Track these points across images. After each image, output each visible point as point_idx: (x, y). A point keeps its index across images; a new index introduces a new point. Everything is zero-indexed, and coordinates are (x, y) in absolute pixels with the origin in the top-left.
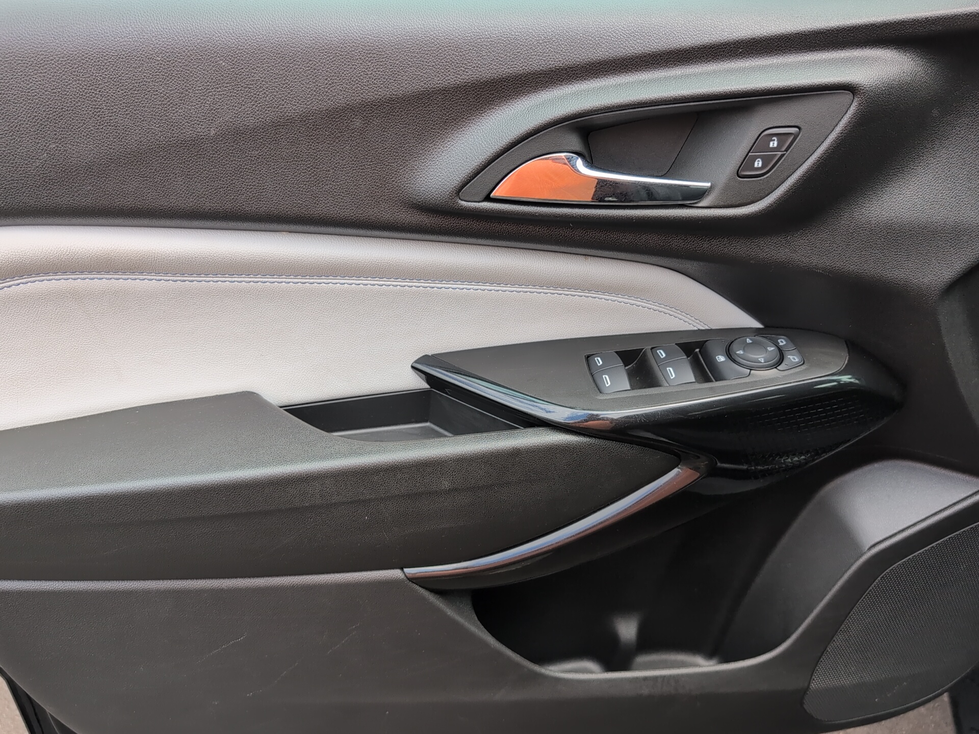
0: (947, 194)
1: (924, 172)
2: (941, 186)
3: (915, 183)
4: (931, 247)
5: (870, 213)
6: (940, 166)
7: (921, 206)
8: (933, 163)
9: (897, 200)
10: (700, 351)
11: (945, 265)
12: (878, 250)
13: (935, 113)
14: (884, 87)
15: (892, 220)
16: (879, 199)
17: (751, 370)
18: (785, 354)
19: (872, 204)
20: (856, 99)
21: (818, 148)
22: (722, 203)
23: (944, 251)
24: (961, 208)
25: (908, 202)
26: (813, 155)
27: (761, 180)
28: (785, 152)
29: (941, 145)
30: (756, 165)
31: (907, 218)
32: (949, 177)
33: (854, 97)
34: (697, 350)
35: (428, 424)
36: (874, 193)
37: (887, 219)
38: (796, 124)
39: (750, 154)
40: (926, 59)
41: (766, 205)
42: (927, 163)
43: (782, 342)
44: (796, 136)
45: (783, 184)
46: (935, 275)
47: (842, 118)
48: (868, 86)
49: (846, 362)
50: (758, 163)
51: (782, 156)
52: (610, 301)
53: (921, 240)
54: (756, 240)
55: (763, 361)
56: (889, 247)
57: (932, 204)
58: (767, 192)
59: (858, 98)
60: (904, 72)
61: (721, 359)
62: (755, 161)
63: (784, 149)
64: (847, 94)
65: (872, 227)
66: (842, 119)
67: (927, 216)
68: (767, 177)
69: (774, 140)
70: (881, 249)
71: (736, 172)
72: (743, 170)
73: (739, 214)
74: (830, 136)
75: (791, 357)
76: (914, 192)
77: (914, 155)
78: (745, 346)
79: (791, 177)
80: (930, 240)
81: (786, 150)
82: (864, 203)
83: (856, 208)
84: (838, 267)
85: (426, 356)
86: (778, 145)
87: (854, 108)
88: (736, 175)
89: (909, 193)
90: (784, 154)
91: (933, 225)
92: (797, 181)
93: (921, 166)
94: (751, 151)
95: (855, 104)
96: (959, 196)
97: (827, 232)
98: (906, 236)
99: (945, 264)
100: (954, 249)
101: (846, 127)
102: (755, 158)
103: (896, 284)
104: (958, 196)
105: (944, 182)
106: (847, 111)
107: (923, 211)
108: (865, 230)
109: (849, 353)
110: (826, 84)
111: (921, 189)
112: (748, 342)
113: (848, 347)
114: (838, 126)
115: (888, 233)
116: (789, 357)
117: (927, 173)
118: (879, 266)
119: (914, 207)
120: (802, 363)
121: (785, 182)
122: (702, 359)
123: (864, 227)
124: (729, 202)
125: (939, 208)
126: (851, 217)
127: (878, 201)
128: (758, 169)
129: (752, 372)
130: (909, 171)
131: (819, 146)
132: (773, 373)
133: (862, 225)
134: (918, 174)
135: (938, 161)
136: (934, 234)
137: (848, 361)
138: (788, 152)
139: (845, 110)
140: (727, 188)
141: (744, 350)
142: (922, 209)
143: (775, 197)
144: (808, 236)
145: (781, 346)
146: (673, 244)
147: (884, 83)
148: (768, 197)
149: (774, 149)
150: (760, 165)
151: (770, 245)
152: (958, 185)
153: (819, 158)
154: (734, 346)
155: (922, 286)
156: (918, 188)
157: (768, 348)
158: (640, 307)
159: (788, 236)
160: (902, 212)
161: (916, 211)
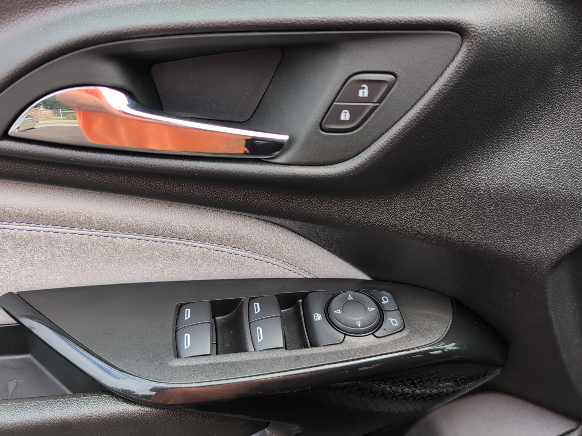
0: (564, 163)
1: (541, 137)
2: (559, 153)
3: (531, 149)
4: (543, 219)
5: (479, 178)
6: (559, 132)
7: (536, 174)
8: (551, 128)
9: (510, 166)
10: (302, 302)
11: (557, 239)
12: (487, 218)
13: (559, 70)
14: (501, 31)
15: (503, 187)
16: (491, 164)
17: (345, 335)
18: (387, 314)
19: (482, 169)
20: (466, 44)
21: (418, 102)
22: (304, 160)
23: (557, 224)
24: (578, 179)
25: (522, 169)
26: (412, 110)
27: (349, 135)
28: (378, 104)
29: (562, 108)
30: (342, 118)
31: (520, 187)
32: (568, 144)
33: (462, 41)
34: (300, 301)
35: (29, 356)
36: (485, 156)
37: (499, 186)
38: (391, 70)
39: (335, 103)
40: (553, 4)
41: (355, 165)
42: (545, 127)
43: (386, 300)
44: (391, 86)
45: (376, 142)
46: (546, 248)
47: (448, 66)
48: (481, 28)
49: (449, 327)
50: (345, 116)
51: (375, 108)
52: (205, 249)
53: (534, 211)
54: (351, 201)
55: (359, 326)
56: (499, 216)
57: (548, 173)
58: (356, 151)
59: (469, 42)
60: (526, 17)
61: (318, 317)
62: (341, 113)
63: (376, 99)
64: (454, 36)
65: (481, 194)
66: (448, 68)
67: (542, 186)
68: (356, 133)
69: (364, 88)
70: (490, 218)
71: (318, 123)
72: (328, 122)
73: (323, 173)
74: (432, 88)
75: (391, 320)
76: (529, 158)
77: (532, 117)
78: (346, 303)
79: (385, 135)
80: (543, 212)
81: (380, 102)
82: (474, 167)
83: (465, 172)
84: (442, 234)
85: (11, 293)
86: (369, 94)
87: (463, 55)
88: (319, 128)
89: (524, 159)
90: (377, 106)
91: (547, 195)
92: (392, 140)
93: (538, 130)
94: (336, 100)
95: (464, 49)
96: (578, 165)
97: (431, 197)
98: (518, 205)
99: (557, 237)
100: (568, 222)
101: (452, 78)
102: (340, 109)
103: (505, 255)
104: (575, 165)
105: (562, 149)
106: (454, 58)
107: (538, 180)
108: (474, 197)
109: (453, 316)
110: (428, 21)
111: (537, 155)
112: (349, 299)
113: (453, 308)
114: (443, 76)
115: (498, 201)
116: (389, 319)
117: (544, 138)
118: (487, 236)
119: (528, 175)
120: (402, 327)
121: (379, 140)
122: (302, 313)
123: (473, 194)
124: (312, 160)
125: (555, 178)
126: (458, 182)
127: (489, 166)
128: (345, 122)
129: (347, 337)
130: (524, 135)
131: (420, 99)
132: (368, 340)
133: (471, 191)
134: (535, 139)
135: (557, 126)
136: (548, 205)
137: (451, 326)
138: (382, 104)
139: (451, 57)
140: (308, 143)
141: (343, 310)
142: (537, 177)
143: (366, 157)
144: (410, 200)
145: (384, 304)
146: (254, 201)
147: (500, 27)
148: (359, 156)
149: (363, 100)
150: (348, 118)
151: (367, 207)
152: (577, 153)
153: (418, 113)
154: (335, 303)
155: (532, 259)
156: (534, 155)
157: (369, 308)
158: (240, 255)
159: (387, 199)
160: (515, 179)
161: (530, 179)
